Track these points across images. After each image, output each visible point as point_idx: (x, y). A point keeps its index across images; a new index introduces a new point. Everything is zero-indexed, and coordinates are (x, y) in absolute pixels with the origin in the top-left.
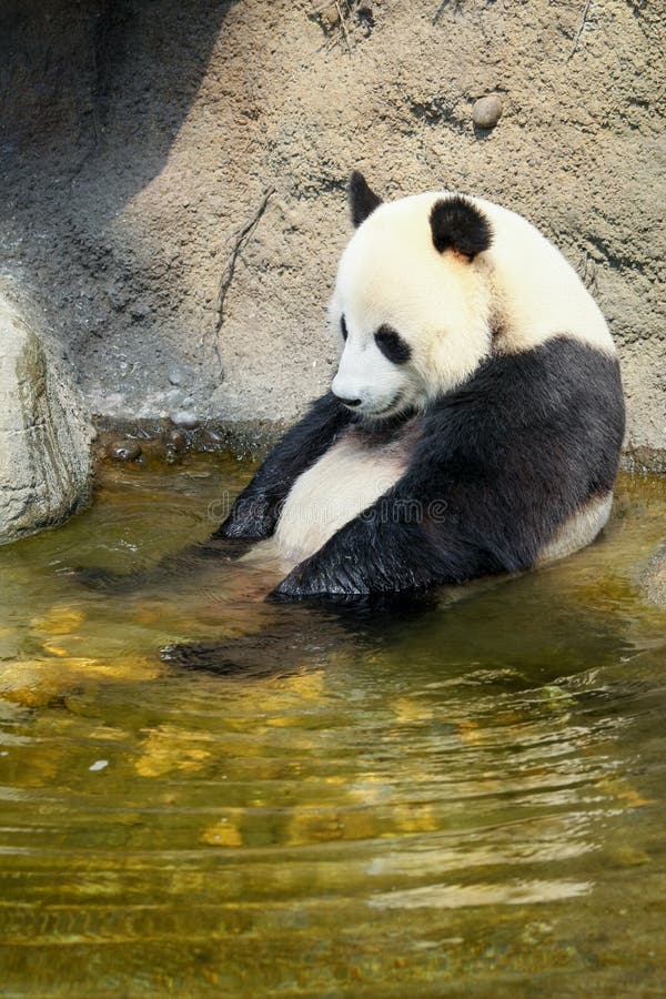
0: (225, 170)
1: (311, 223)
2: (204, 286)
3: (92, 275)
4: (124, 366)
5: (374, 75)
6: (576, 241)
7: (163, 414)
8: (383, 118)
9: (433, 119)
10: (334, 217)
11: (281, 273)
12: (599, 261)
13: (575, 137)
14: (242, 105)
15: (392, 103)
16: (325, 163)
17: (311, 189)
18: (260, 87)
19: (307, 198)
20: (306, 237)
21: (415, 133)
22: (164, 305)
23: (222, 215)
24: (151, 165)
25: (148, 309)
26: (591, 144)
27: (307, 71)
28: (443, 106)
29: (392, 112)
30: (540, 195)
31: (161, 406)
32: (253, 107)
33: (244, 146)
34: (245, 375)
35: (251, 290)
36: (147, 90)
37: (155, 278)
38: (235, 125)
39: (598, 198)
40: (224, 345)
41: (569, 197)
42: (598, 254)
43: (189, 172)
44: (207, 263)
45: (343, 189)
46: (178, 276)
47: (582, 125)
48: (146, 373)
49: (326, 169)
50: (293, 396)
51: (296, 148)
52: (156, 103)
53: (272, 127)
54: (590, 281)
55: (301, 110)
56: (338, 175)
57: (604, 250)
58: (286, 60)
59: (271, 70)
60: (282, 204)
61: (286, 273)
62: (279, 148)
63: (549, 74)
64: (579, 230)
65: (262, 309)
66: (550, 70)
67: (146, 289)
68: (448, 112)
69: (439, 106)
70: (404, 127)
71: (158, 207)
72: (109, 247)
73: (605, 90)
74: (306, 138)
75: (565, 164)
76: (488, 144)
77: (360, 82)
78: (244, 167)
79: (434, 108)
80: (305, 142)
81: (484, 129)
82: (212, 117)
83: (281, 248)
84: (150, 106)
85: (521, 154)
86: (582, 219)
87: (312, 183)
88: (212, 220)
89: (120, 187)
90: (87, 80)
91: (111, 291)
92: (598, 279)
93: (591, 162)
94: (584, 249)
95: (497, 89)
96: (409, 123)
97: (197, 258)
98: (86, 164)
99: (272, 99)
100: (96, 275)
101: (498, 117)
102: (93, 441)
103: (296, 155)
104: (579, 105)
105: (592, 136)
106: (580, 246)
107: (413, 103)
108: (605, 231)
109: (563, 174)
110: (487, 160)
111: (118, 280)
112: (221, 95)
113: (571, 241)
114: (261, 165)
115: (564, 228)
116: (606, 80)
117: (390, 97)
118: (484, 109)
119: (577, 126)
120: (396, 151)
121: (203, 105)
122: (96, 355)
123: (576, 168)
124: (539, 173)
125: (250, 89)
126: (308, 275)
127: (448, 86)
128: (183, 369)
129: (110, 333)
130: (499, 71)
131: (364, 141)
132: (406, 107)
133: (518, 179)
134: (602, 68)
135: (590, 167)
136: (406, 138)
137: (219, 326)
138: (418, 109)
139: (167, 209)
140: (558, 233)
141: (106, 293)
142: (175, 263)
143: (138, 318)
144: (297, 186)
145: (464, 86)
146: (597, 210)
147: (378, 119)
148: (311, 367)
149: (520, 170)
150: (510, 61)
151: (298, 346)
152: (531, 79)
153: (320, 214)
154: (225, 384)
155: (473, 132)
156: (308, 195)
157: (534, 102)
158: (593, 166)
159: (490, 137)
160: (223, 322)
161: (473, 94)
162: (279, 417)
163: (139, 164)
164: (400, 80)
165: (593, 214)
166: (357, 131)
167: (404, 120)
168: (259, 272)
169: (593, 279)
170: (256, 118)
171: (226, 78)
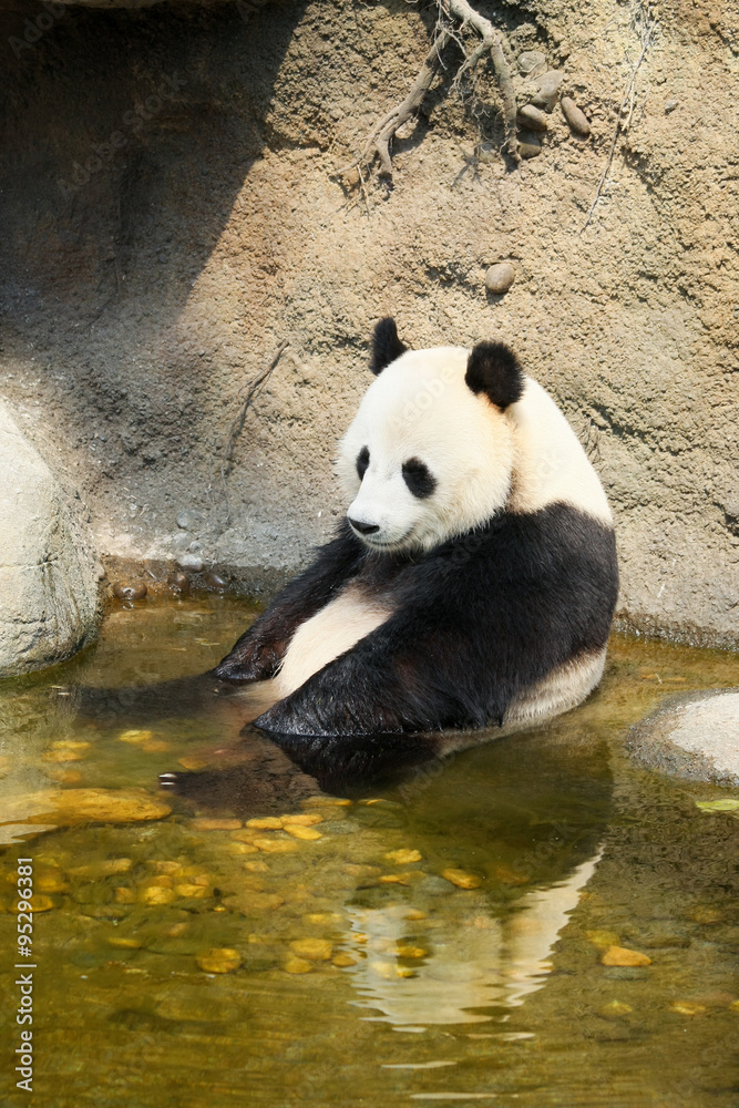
0: (242, 322)
1: (323, 377)
2: (215, 433)
3: (106, 418)
4: (134, 507)
5: (389, 237)
6: (581, 407)
7: (170, 556)
8: (398, 279)
9: (447, 283)
10: (345, 372)
11: (291, 425)
12: (602, 428)
13: (585, 307)
14: (261, 260)
15: (407, 265)
16: (339, 320)
17: (324, 345)
18: (279, 243)
19: (320, 353)
20: (317, 391)
21: (429, 295)
22: (176, 450)
23: (236, 365)
24: (170, 314)
25: (159, 453)
26: (599, 314)
27: (326, 230)
28: (458, 270)
29: (407, 274)
30: (548, 361)
31: (168, 548)
32: (271, 263)
33: (261, 300)
34: (251, 522)
35: (260, 440)
36: (168, 241)
37: (167, 424)
38: (253, 279)
39: (604, 366)
40: (232, 492)
41: (576, 364)
42: (602, 421)
43: (206, 323)
44: (219, 412)
45: (356, 346)
46: (190, 423)
47: (592, 295)
48: (155, 515)
49: (340, 326)
50: (297, 545)
51: (312, 305)
52: (177, 254)
53: (289, 283)
54: (591, 447)
55: (319, 268)
56: (351, 332)
57: (608, 417)
58: (305, 218)
59: (290, 228)
60: (296, 357)
61: (296, 425)
62: (295, 304)
63: (561, 245)
64: (584, 397)
65: (270, 458)
66: (563, 241)
67: (159, 434)
68: (462, 277)
69: (453, 270)
70: (418, 289)
71: (175, 354)
72: (124, 391)
73: (615, 263)
74: (322, 294)
75: (573, 333)
76: (499, 309)
77: (377, 243)
78: (260, 320)
79: (448, 272)
80: (320, 298)
81: (495, 295)
82: (231, 270)
83: (293, 400)
84: (171, 257)
85: (530, 320)
86: (588, 387)
87: (326, 339)
88: (226, 370)
89: (138, 334)
90: (110, 229)
91: (124, 434)
92: (601, 445)
93: (599, 332)
94: (588, 416)
95: (511, 256)
96: (423, 285)
97: (210, 406)
98: (106, 310)
99: (290, 255)
100: (111, 418)
101: (511, 284)
102: (101, 579)
103: (311, 311)
104: (589, 276)
105: (601, 306)
106: (584, 412)
107: (428, 266)
108: (610, 399)
109: (571, 341)
110: (498, 325)
111: (131, 424)
112: (241, 250)
113: (576, 407)
114: (276, 319)
115: (569, 394)
116: (617, 254)
117: (406, 259)
118: (496, 276)
119: (587, 296)
120: (408, 312)
121: (222, 258)
122: (107, 496)
123: (584, 337)
124: (548, 339)
125: (269, 244)
126: (317, 428)
127: (463, 251)
128: (190, 513)
129: (121, 474)
130: (512, 239)
131: (378, 300)
132: (421, 270)
133: (526, 344)
134: (614, 242)
135: (597, 336)
136: (419, 300)
137: (227, 473)
138: (432, 272)
139: (182, 358)
140: (563, 397)
141: (119, 436)
142: (188, 410)
143: (149, 461)
144: (310, 341)
145: (479, 252)
146: (602, 378)
147: (393, 280)
148: (316, 517)
149: (529, 336)
150: (525, 230)
151: (304, 496)
152: (544, 248)
153: (332, 369)
154: (232, 530)
155: (485, 297)
156: (321, 350)
157: (546, 271)
158: (601, 336)
159: (501, 302)
160: (232, 469)
161: (487, 261)
162: (283, 564)
163: (157, 313)
164: (417, 243)
165: (599, 382)
166: (372, 290)
167: (418, 282)
168: (270, 423)
169: (596, 445)
170: (274, 273)
171: (246, 233)
